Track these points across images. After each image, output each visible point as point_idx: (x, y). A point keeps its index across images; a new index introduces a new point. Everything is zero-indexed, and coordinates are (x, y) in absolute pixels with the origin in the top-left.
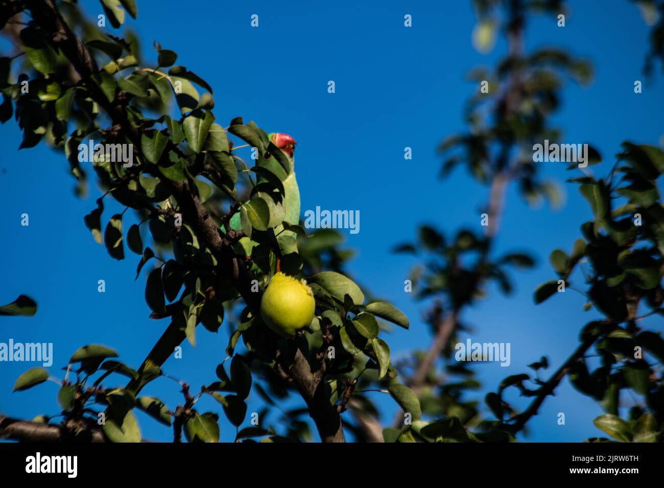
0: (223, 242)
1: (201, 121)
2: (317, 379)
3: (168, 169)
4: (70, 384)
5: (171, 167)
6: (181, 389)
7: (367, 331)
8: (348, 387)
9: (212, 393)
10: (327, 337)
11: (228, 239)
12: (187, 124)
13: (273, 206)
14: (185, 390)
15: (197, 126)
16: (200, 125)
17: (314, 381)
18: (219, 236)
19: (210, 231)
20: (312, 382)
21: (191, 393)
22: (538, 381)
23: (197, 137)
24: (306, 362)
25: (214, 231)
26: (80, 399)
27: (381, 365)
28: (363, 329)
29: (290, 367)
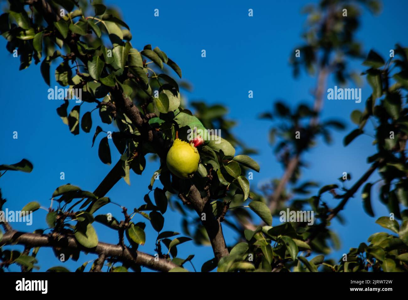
0: (143, 121)
1: (124, 48)
2: (205, 202)
3: (104, 78)
4: (53, 210)
5: (106, 78)
6: (122, 210)
7: (234, 173)
8: (225, 205)
9: (141, 212)
10: (210, 176)
11: (146, 119)
12: (115, 52)
13: (172, 98)
14: (125, 211)
15: (121, 52)
16: (123, 51)
18: (140, 117)
19: (135, 114)
20: (202, 204)
21: (129, 213)
23: (122, 59)
24: (198, 191)
25: (137, 115)
26: (60, 219)
27: (244, 192)
28: (231, 171)
29: (187, 196)
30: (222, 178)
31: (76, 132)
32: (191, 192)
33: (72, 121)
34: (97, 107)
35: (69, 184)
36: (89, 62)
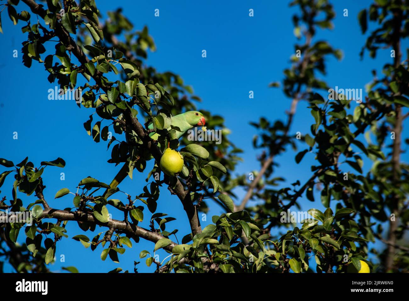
0: (145, 134)
1: (133, 82)
3: (119, 103)
4: (79, 195)
6: (127, 197)
8: (201, 197)
9: (140, 199)
10: (191, 175)
11: (147, 133)
12: (126, 85)
13: (166, 119)
14: (129, 198)
15: (131, 85)
16: (133, 85)
17: (185, 194)
18: (143, 132)
19: (139, 129)
21: (132, 199)
22: (295, 191)
23: (131, 90)
24: (182, 186)
25: (141, 129)
26: (84, 201)
27: (214, 186)
28: (206, 172)
29: (174, 188)
30: (199, 176)
31: (97, 140)
32: (177, 186)
33: (94, 132)
34: (113, 123)
35: (89, 177)
36: (108, 91)
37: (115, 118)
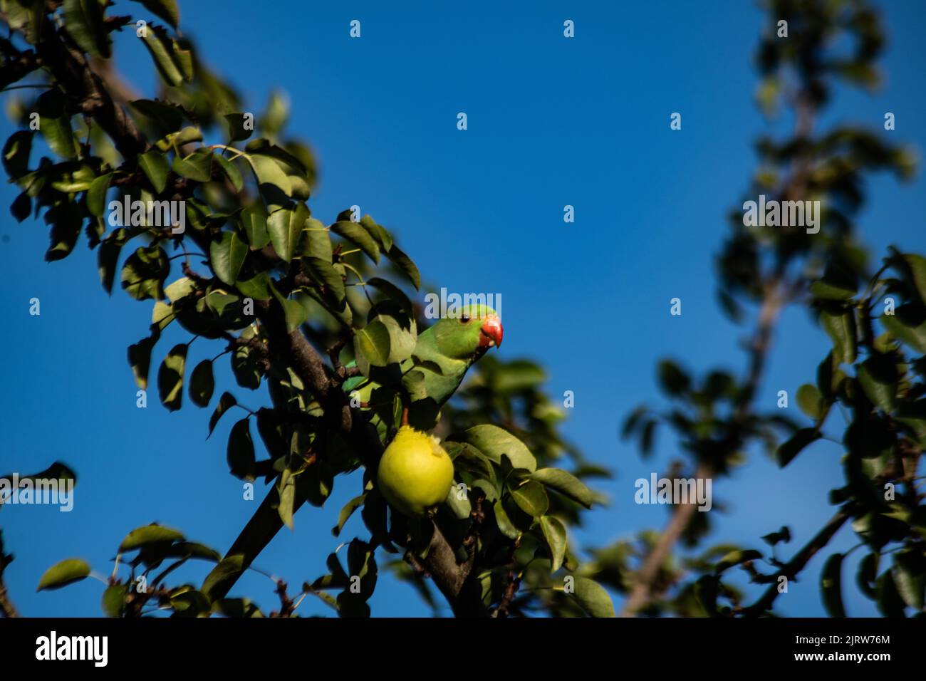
0: (331, 384)
1: (293, 215)
2: (465, 573)
3: (246, 282)
4: (119, 582)
5: (251, 281)
6: (275, 587)
7: (532, 506)
8: (510, 584)
9: (318, 593)
10: (478, 515)
11: (336, 379)
12: (271, 224)
13: (400, 333)
14: (281, 589)
15: (286, 225)
16: (291, 223)
17: (461, 576)
18: (324, 376)
19: (312, 368)
20: (457, 578)
21: (290, 594)
22: (775, 562)
23: (287, 240)
24: (450, 549)
25: (317, 368)
26: (133, 602)
27: (554, 553)
28: (526, 502)
29: (424, 555)
30: (504, 521)
31: (175, 405)
32: (433, 550)
33: (168, 378)
34: (228, 350)
35: (154, 524)
36: (214, 244)
37: (236, 334)
